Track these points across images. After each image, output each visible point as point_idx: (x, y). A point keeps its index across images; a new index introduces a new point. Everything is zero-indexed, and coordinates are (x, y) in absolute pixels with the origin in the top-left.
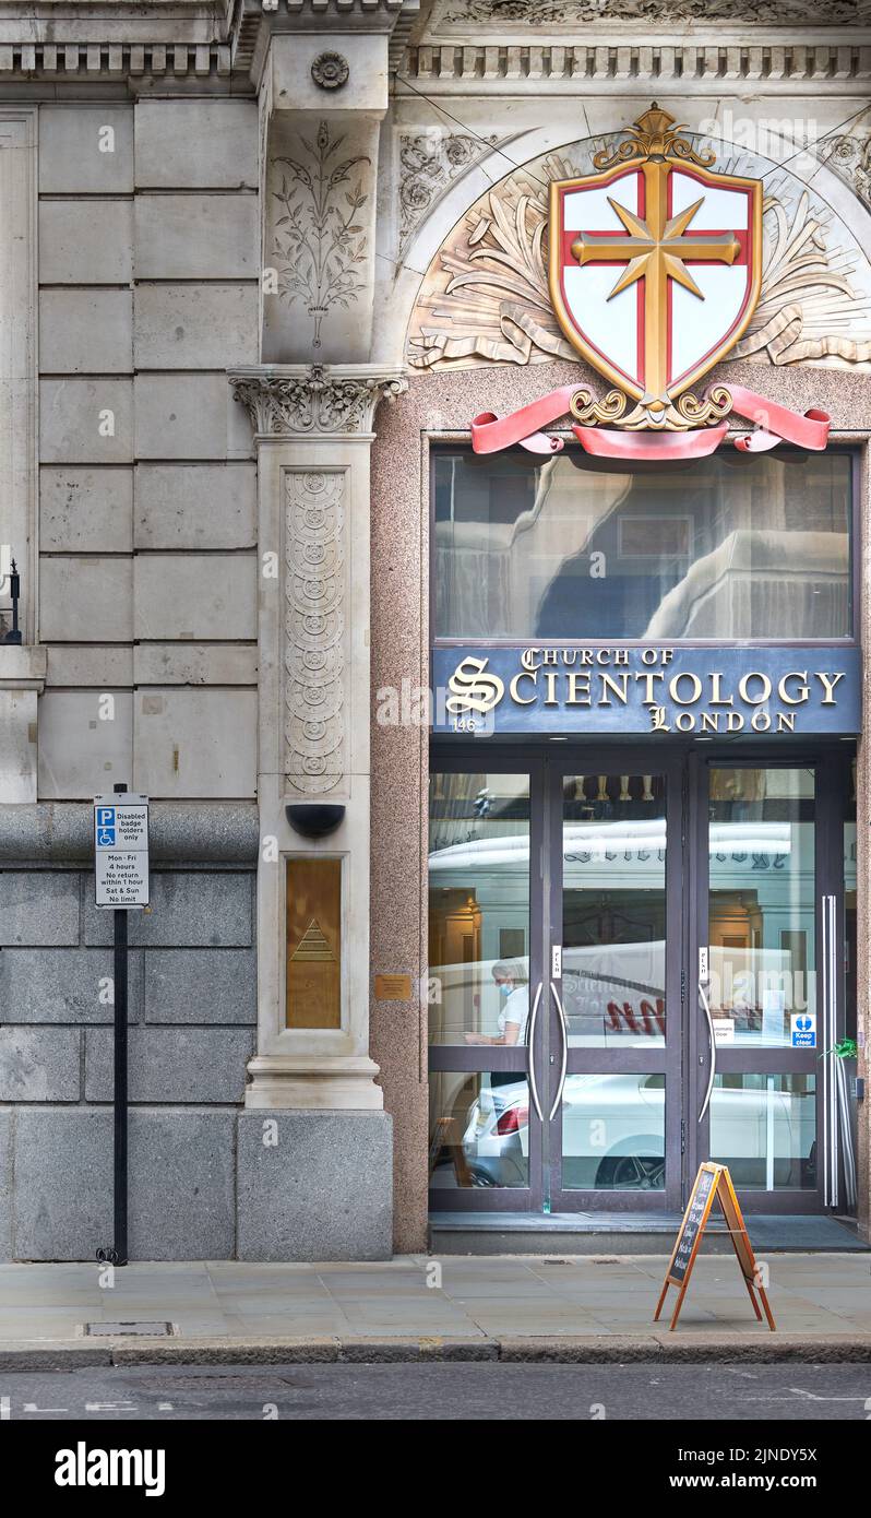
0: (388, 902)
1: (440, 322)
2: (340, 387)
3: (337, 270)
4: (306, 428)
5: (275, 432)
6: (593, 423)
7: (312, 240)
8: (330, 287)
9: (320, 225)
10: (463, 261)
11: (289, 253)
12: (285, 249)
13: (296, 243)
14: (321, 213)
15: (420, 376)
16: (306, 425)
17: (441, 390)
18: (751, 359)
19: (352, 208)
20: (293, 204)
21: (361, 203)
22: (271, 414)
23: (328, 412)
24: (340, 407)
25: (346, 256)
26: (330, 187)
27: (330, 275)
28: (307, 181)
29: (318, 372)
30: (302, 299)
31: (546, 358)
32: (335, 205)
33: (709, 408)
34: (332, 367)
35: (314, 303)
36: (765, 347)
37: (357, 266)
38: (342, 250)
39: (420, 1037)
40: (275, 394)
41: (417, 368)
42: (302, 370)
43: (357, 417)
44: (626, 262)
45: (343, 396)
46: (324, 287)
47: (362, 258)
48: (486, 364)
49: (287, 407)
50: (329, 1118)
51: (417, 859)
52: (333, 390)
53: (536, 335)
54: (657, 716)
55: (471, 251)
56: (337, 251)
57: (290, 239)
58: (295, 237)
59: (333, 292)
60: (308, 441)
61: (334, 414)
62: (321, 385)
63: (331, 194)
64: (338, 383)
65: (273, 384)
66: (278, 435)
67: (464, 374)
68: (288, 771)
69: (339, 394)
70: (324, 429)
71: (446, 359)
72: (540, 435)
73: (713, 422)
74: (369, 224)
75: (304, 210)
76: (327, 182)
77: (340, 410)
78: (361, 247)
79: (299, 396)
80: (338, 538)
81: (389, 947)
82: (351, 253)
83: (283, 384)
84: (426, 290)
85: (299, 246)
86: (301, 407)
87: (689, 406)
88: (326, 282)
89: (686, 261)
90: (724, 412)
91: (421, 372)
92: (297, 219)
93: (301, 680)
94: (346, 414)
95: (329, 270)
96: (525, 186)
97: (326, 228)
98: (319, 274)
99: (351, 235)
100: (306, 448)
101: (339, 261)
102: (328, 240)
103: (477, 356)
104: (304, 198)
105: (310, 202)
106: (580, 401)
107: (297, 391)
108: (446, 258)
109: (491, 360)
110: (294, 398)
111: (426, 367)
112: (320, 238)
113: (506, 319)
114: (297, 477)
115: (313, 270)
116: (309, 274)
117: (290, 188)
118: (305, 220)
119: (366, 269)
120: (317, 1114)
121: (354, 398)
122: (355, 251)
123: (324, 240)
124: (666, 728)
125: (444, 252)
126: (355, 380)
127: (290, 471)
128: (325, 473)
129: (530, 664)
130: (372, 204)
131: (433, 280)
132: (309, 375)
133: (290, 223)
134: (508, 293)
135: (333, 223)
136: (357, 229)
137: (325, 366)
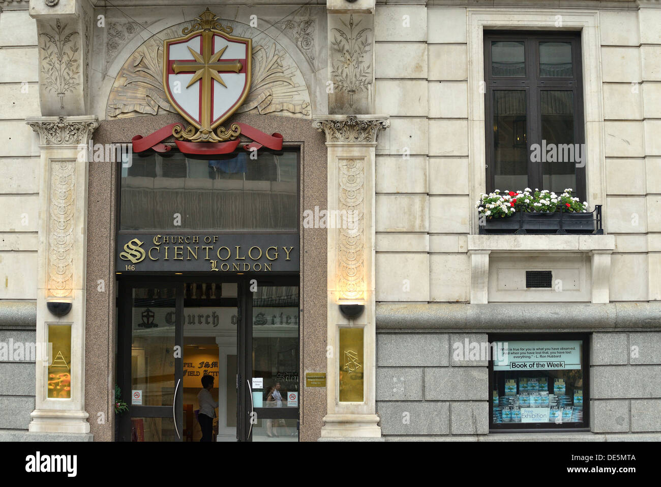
0: (95, 344)
1: (122, 98)
2: (72, 126)
3: (68, 78)
4: (60, 143)
5: (47, 144)
6: (182, 139)
7: (57, 66)
8: (65, 84)
9: (60, 59)
10: (132, 72)
11: (48, 71)
12: (46, 70)
13: (51, 67)
14: (60, 55)
15: (112, 121)
16: (60, 141)
17: (121, 126)
18: (251, 112)
19: (73, 53)
20: (49, 51)
21: (76, 50)
22: (46, 137)
23: (68, 136)
24: (73, 133)
25: (71, 72)
26: (64, 45)
27: (65, 80)
28: (54, 42)
29: (61, 120)
30: (53, 90)
31: (165, 112)
32: (66, 52)
33: (230, 132)
34: (68, 117)
35: (59, 91)
36: (257, 107)
37: (76, 76)
38: (69, 70)
39: (108, 402)
40: (46, 129)
41: (112, 117)
42: (55, 119)
43: (80, 138)
44: (194, 72)
45: (74, 129)
46: (63, 85)
47: (78, 72)
48: (140, 115)
49: (51, 134)
50: (62, 436)
51: (107, 325)
52: (69, 126)
53: (160, 103)
54: (213, 265)
55: (135, 68)
56: (67, 70)
57: (48, 65)
58: (50, 65)
59: (66, 87)
60: (60, 148)
61: (71, 136)
62: (63, 125)
63: (65, 47)
64: (71, 124)
65: (45, 125)
66: (48, 146)
67: (131, 119)
68: (49, 288)
69: (72, 128)
70: (67, 143)
71: (123, 113)
72: (161, 144)
73: (233, 138)
74: (80, 59)
75: (53, 54)
76: (62, 42)
77: (74, 135)
78: (77, 68)
79: (56, 129)
80: (72, 188)
81: (95, 363)
82: (73, 71)
83: (48, 125)
84: (116, 85)
85: (52, 68)
86: (57, 134)
87: (222, 132)
88: (63, 83)
89: (219, 72)
90: (237, 134)
91: (113, 119)
92: (51, 58)
93: (56, 249)
94: (75, 137)
95: (64, 78)
96: (158, 42)
97: (63, 61)
98: (60, 80)
99: (73, 64)
100: (59, 151)
101: (69, 74)
102: (64, 66)
103: (136, 111)
104: (53, 49)
105: (56, 50)
106: (176, 130)
107: (55, 127)
108: (125, 72)
109: (142, 113)
110: (54, 130)
111: (115, 116)
112: (60, 65)
113: (147, 96)
114: (57, 163)
115: (58, 77)
116: (56, 80)
117: (48, 46)
118: (54, 58)
119: (79, 77)
120: (57, 434)
121: (78, 130)
122: (75, 70)
123: (62, 66)
124: (217, 270)
125: (124, 69)
126: (78, 123)
127: (53, 161)
128: (68, 161)
129: (157, 242)
130: (81, 51)
131: (119, 80)
132: (58, 121)
133: (48, 59)
134: (150, 86)
135: (65, 59)
136: (75, 61)
137: (64, 117)
